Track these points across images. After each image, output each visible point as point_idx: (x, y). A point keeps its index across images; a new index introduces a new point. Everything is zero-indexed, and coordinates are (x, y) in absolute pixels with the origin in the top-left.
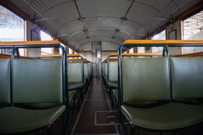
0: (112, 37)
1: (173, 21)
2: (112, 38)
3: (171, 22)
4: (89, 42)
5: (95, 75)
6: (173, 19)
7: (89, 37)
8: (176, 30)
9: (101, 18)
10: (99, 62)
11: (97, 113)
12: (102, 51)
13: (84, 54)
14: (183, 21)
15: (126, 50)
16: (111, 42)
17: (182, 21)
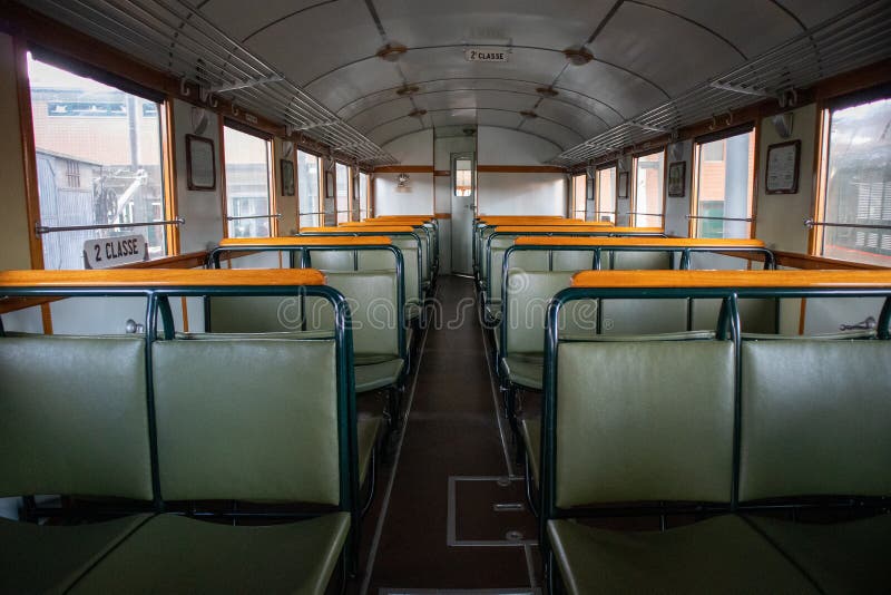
0: (523, 113)
1: (791, 103)
2: (522, 118)
3: (782, 104)
4: (424, 129)
5: (445, 269)
6: (789, 95)
7: (424, 112)
8: (798, 144)
9: (478, 51)
10: (464, 215)
11: (457, 482)
12: (479, 169)
13: (401, 179)
14: (831, 113)
15: (584, 172)
16: (517, 130)
17: (827, 111)
